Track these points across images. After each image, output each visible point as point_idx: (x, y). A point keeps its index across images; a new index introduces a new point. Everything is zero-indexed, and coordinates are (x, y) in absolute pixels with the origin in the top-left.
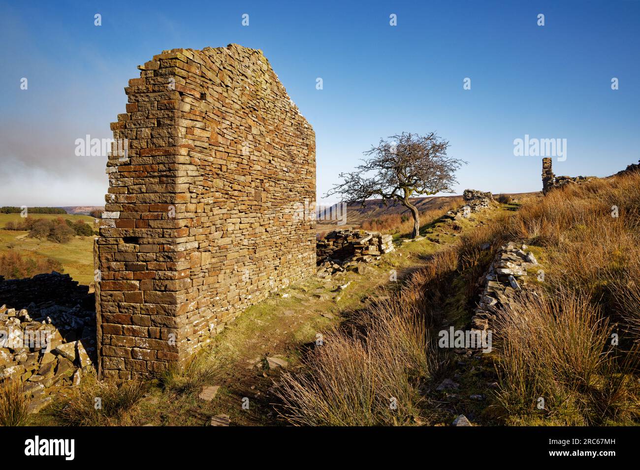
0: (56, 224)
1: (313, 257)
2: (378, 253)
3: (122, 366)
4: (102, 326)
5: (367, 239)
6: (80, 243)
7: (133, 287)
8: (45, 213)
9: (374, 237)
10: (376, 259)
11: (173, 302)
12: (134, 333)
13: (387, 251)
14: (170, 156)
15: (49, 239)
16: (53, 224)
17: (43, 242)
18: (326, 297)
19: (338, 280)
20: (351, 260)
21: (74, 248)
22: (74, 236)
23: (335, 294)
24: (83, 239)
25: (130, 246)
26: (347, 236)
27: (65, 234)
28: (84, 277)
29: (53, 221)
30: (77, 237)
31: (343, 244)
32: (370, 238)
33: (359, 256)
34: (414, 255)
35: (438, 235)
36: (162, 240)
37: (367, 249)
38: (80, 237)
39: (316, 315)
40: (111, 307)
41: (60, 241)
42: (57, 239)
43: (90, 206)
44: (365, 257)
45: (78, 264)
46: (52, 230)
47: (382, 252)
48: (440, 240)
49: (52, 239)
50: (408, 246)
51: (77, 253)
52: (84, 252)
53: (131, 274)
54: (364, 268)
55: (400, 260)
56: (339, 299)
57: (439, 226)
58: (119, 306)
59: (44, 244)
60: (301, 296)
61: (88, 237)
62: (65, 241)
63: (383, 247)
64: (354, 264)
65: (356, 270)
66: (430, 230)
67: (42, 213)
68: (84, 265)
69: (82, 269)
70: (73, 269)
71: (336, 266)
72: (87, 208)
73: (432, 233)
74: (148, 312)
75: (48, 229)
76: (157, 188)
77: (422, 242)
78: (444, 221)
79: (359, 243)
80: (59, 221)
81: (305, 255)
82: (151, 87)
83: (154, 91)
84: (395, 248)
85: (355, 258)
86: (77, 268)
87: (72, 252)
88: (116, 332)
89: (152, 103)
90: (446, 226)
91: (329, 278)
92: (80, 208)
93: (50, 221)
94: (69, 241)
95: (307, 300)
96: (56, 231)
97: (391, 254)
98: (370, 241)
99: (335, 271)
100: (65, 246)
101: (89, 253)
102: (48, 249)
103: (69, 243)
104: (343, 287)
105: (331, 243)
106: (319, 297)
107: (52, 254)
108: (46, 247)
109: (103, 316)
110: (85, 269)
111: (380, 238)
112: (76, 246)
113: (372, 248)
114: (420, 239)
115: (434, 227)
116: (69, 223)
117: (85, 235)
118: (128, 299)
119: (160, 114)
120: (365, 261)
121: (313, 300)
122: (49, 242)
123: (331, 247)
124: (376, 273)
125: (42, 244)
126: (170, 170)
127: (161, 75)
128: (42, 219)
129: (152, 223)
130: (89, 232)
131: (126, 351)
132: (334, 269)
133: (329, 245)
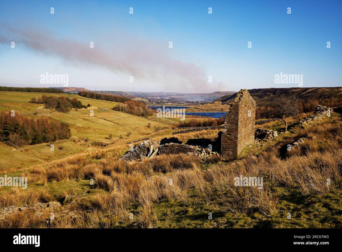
0: (61, 100)
1: (254, 136)
2: (272, 136)
3: (226, 156)
4: (222, 149)
5: (269, 132)
6: (75, 113)
7: (229, 143)
8: (51, 92)
9: (271, 132)
10: (271, 138)
11: (237, 145)
12: (229, 150)
13: (275, 136)
14: (237, 121)
15: (57, 109)
16: (59, 100)
17: (54, 111)
18: (259, 147)
19: (261, 143)
20: (264, 138)
21: (72, 116)
22: (72, 108)
23: (261, 147)
24: (77, 110)
25: (229, 136)
26: (263, 131)
27: (66, 107)
28: (80, 134)
29: (59, 98)
30: (73, 109)
31: (261, 133)
32: (270, 132)
33: (267, 137)
34: (284, 137)
35: (294, 130)
36: (235, 135)
37: (269, 135)
38: (75, 109)
39: (258, 151)
40: (225, 146)
41: (63, 111)
42: (61, 110)
43: (74, 87)
44: (268, 138)
45: (75, 126)
46: (59, 104)
47: (274, 136)
48: (295, 132)
49: (58, 110)
50: (282, 134)
51: (74, 119)
52: (78, 119)
53: (229, 140)
54: (268, 141)
55: (279, 139)
56: (262, 148)
57: (296, 127)
58: (226, 146)
59: (54, 113)
60: (253, 146)
61: (79, 109)
62: (66, 111)
63: (274, 135)
64: (265, 139)
65: (266, 141)
66: (292, 128)
67: (49, 92)
68: (79, 127)
69: (78, 130)
70: (73, 129)
71: (260, 140)
72: (72, 89)
73: (293, 129)
74: (232, 147)
75: (56, 103)
76: (235, 126)
77: (287, 133)
78: (298, 125)
79: (267, 133)
80: (62, 98)
81: (252, 136)
82: (234, 109)
83: (234, 110)
84: (278, 135)
85: (265, 138)
86: (75, 129)
87: (71, 118)
88: (225, 150)
89: (234, 112)
90: (298, 127)
91: (258, 143)
92: (68, 88)
93: (57, 98)
94: (68, 111)
95: (255, 148)
96: (61, 105)
97: (276, 137)
98: (270, 133)
99: (260, 141)
100: (66, 115)
101: (81, 119)
102: (57, 116)
103: (69, 112)
104: (263, 145)
105: (258, 132)
106: (258, 147)
107: (60, 119)
108: (55, 115)
109: (223, 147)
110: (80, 130)
111: (273, 132)
112: (73, 115)
113: (270, 135)
114: (287, 132)
115: (294, 127)
116: (68, 99)
117: (78, 108)
118: (228, 144)
119: (236, 114)
120: (268, 139)
121: (256, 148)
122: (57, 111)
123: (258, 134)
124: (272, 142)
125: (53, 113)
126: (237, 123)
127: (236, 107)
128: (52, 97)
129: (233, 132)
130: (80, 106)
131: (227, 154)
132: (259, 140)
133: (257, 133)
